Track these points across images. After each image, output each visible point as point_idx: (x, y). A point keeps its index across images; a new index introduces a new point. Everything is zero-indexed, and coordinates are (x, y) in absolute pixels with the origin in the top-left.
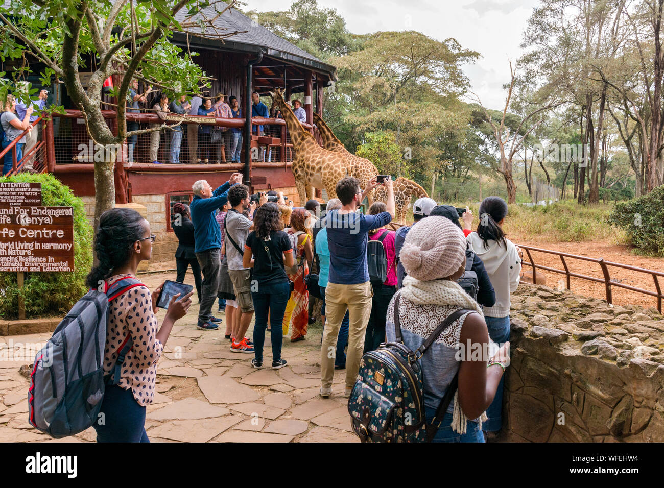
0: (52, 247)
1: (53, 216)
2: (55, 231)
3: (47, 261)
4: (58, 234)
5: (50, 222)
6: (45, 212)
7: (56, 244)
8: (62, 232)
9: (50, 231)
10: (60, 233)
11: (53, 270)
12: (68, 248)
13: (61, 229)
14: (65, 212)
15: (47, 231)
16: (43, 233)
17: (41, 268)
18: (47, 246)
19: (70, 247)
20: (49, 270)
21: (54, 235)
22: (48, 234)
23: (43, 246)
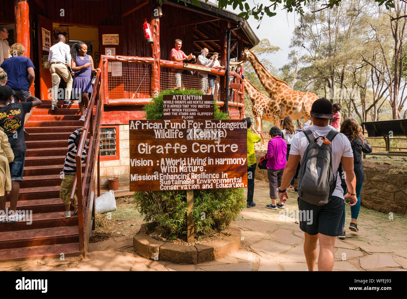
0: (225, 162)
1: (228, 130)
2: (229, 146)
3: (220, 178)
4: (232, 148)
5: (224, 136)
6: (219, 125)
7: (230, 159)
8: (237, 146)
9: (224, 145)
10: (234, 147)
11: (226, 186)
12: (242, 162)
13: (235, 143)
14: (239, 125)
15: (221, 146)
16: (216, 148)
17: (214, 185)
18: (221, 162)
19: (244, 161)
20: (222, 186)
21: (228, 149)
22: (221, 148)
23: (216, 161)
